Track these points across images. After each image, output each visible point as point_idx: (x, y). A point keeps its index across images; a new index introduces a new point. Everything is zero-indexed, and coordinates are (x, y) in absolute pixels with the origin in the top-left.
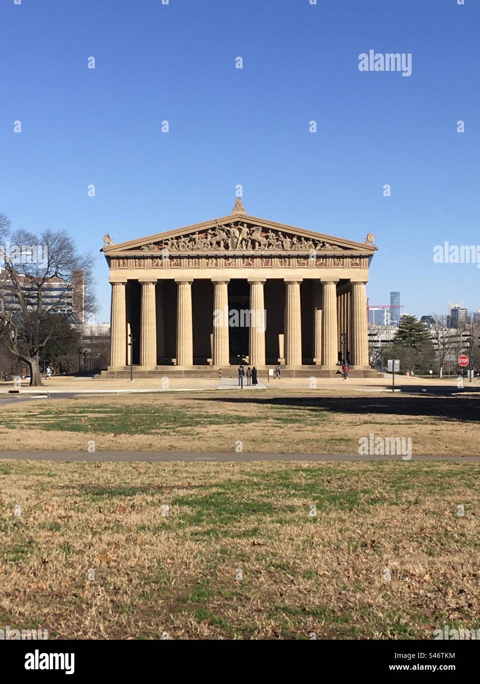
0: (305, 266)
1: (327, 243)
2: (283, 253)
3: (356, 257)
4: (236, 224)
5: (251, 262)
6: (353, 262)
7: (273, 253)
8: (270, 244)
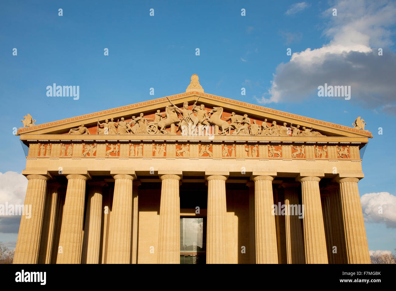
0: (279, 158)
1: (307, 128)
2: (251, 139)
3: (344, 145)
4: (191, 103)
5: (209, 152)
6: (341, 153)
7: (238, 139)
8: (234, 128)
